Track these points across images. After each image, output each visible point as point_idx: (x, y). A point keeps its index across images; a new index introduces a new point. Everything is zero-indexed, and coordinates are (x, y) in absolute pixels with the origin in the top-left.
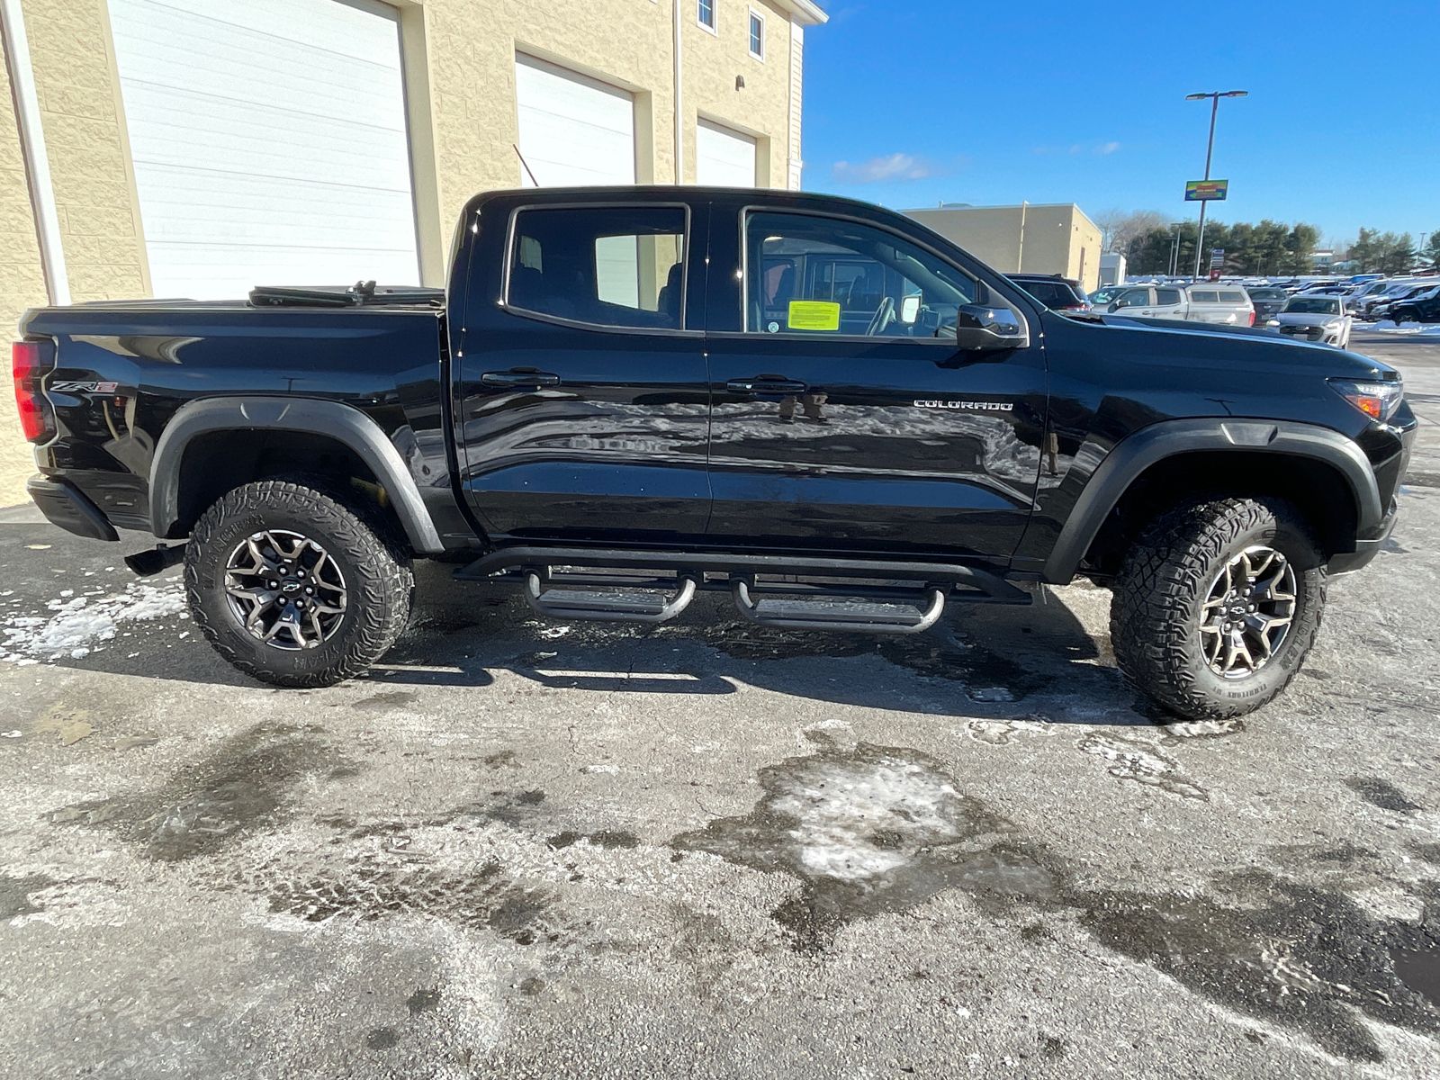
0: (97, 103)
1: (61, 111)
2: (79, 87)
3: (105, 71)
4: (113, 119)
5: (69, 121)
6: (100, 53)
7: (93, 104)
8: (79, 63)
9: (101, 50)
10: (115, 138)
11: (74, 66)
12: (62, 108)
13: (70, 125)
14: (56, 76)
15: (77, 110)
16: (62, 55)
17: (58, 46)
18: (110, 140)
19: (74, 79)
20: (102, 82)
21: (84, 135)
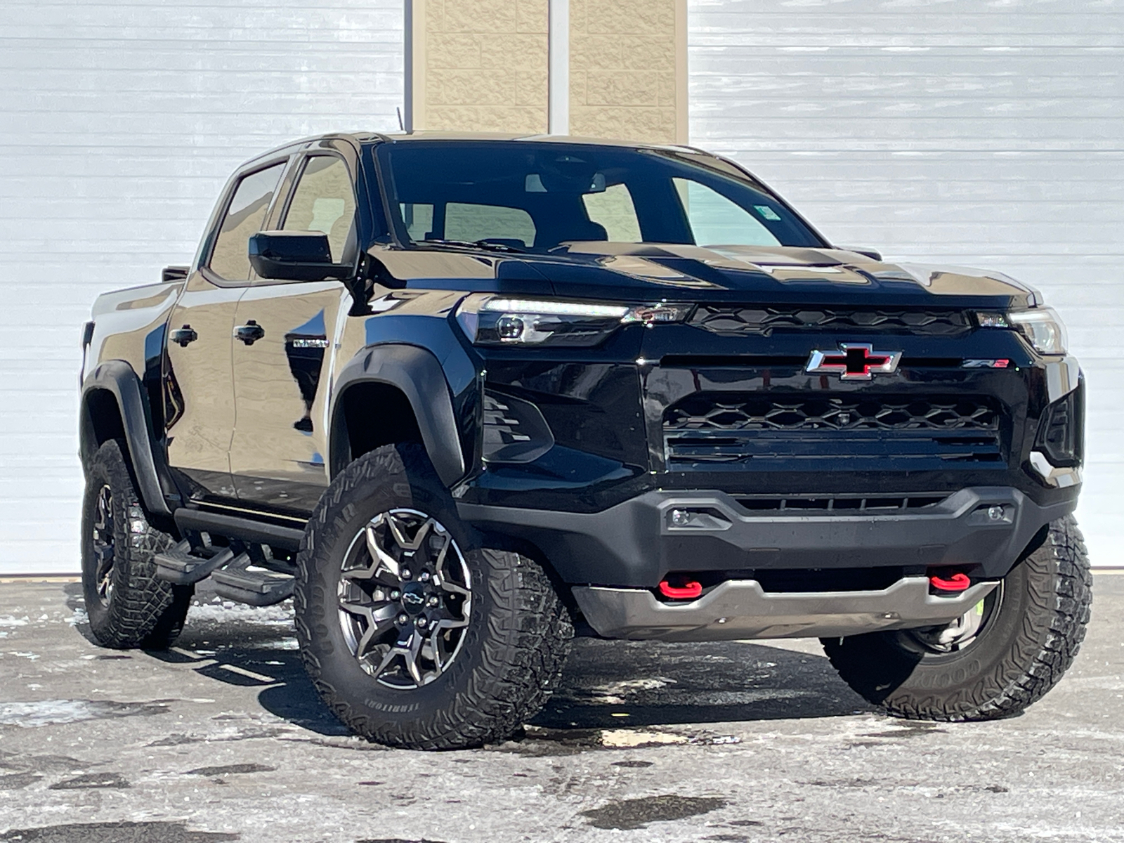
0: (652, 86)
1: (603, 102)
2: (632, 70)
3: (670, 45)
4: (671, 103)
5: (612, 113)
6: (667, 25)
7: (646, 89)
8: (638, 41)
9: (668, 21)
10: (670, 126)
11: (629, 47)
12: (604, 98)
13: (612, 118)
14: (607, 62)
15: (623, 98)
16: (616, 36)
17: (613, 27)
18: (661, 130)
19: (627, 63)
20: (663, 60)
21: (630, 126)
